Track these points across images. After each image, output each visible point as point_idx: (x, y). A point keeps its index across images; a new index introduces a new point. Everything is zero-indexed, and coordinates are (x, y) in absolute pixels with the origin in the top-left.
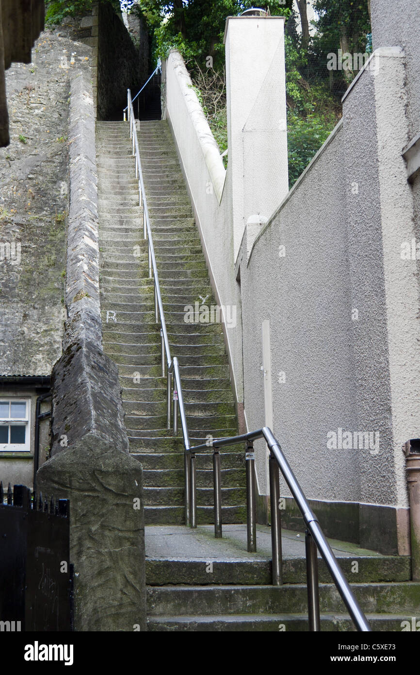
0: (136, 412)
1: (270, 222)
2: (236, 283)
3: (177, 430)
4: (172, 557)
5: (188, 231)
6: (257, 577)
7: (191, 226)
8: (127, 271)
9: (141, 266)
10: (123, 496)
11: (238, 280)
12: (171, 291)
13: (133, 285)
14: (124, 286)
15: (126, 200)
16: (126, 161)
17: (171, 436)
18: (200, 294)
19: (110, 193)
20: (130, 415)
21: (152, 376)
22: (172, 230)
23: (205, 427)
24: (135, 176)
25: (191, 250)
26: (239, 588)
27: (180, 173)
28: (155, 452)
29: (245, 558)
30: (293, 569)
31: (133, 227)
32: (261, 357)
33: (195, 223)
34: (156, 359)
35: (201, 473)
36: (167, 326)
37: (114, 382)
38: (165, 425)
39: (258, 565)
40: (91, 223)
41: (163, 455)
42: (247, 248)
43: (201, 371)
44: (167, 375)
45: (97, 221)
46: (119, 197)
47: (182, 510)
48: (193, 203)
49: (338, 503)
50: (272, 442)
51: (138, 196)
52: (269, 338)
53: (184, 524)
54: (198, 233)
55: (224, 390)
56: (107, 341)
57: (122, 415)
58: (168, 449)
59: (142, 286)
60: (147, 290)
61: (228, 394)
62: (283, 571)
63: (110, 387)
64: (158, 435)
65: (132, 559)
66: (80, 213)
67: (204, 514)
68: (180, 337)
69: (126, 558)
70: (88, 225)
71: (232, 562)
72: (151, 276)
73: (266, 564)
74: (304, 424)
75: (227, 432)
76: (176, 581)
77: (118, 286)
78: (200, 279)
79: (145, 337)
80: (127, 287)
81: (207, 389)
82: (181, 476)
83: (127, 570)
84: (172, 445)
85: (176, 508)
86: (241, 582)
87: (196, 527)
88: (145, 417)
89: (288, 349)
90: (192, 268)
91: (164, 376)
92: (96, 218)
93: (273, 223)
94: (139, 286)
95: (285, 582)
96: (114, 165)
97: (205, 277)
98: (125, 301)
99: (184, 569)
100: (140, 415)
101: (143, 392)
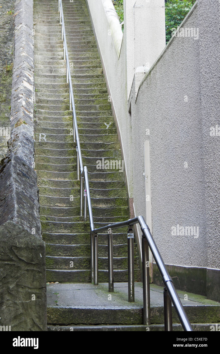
0: (58, 204)
1: (150, 72)
2: (128, 114)
3: (87, 217)
4: (75, 305)
5: (98, 77)
6: (133, 319)
7: (100, 73)
8: (54, 105)
9: (64, 102)
10: (31, 264)
11: (130, 112)
12: (85, 119)
13: (59, 116)
14: (52, 116)
15: (54, 56)
16: (55, 28)
17: (83, 221)
18: (105, 121)
19: (44, 51)
20: (54, 206)
21: (70, 179)
22: (86, 77)
23: (106, 214)
24: (61, 38)
25: (99, 91)
26: (119, 327)
27: (93, 37)
28: (71, 232)
29: (125, 306)
30: (158, 314)
31: (59, 74)
32: (143, 166)
33: (102, 72)
34: (73, 168)
35: (102, 247)
36: (81, 144)
37: (34, 184)
38: (79, 214)
39: (134, 311)
40: (28, 71)
41: (76, 235)
42: (136, 90)
43: (104, 176)
44: (80, 179)
45: (33, 70)
46: (50, 53)
47: (89, 272)
48: (102, 57)
49: (194, 268)
50: (144, 226)
51: (63, 52)
52: (149, 153)
53: (90, 282)
54: (105, 79)
55: (120, 189)
56: (40, 155)
57: (38, 207)
58: (80, 230)
59: (64, 116)
60: (68, 119)
61: (123, 192)
62: (151, 315)
63: (30, 188)
64: (74, 220)
65: (37, 308)
66: (21, 64)
67: (104, 275)
68: (91, 152)
69: (33, 307)
70: (27, 73)
71: (116, 309)
72: (71, 109)
73: (139, 310)
74: (172, 213)
75: (122, 218)
76: (77, 322)
77: (48, 116)
78: (105, 111)
79: (66, 152)
80: (54, 117)
81: (108, 188)
82: (89, 249)
83: (34, 315)
84: (83, 227)
85: (85, 271)
86: (122, 322)
87: (97, 284)
88: (65, 208)
89: (162, 161)
90: (100, 104)
91: (78, 179)
92: (32, 68)
93: (152, 72)
94: (63, 116)
95: (152, 323)
96: (46, 30)
97: (109, 110)
98: (52, 126)
99: (83, 314)
100: (62, 207)
101: (64, 190)
